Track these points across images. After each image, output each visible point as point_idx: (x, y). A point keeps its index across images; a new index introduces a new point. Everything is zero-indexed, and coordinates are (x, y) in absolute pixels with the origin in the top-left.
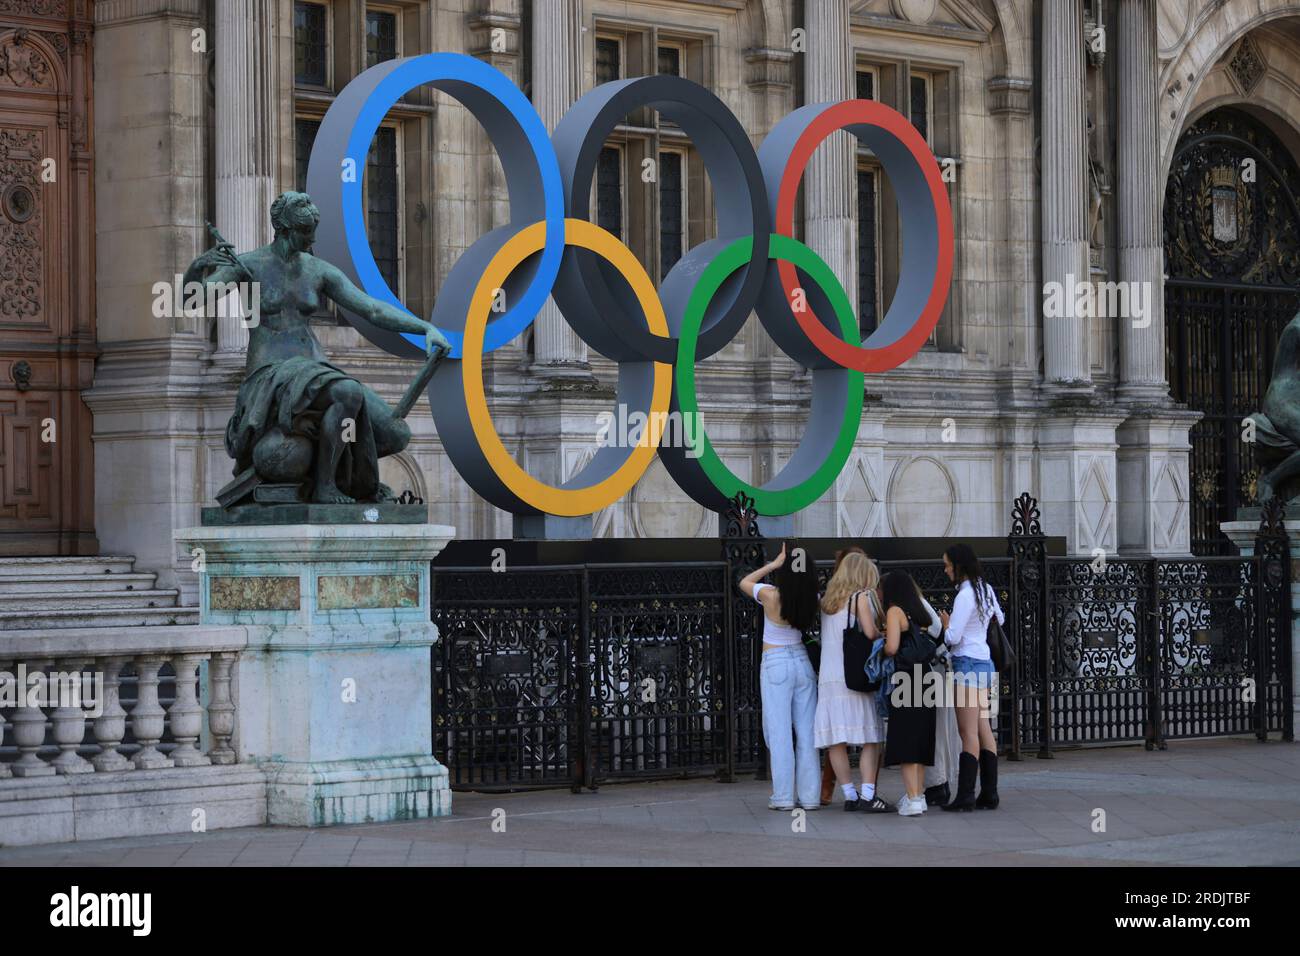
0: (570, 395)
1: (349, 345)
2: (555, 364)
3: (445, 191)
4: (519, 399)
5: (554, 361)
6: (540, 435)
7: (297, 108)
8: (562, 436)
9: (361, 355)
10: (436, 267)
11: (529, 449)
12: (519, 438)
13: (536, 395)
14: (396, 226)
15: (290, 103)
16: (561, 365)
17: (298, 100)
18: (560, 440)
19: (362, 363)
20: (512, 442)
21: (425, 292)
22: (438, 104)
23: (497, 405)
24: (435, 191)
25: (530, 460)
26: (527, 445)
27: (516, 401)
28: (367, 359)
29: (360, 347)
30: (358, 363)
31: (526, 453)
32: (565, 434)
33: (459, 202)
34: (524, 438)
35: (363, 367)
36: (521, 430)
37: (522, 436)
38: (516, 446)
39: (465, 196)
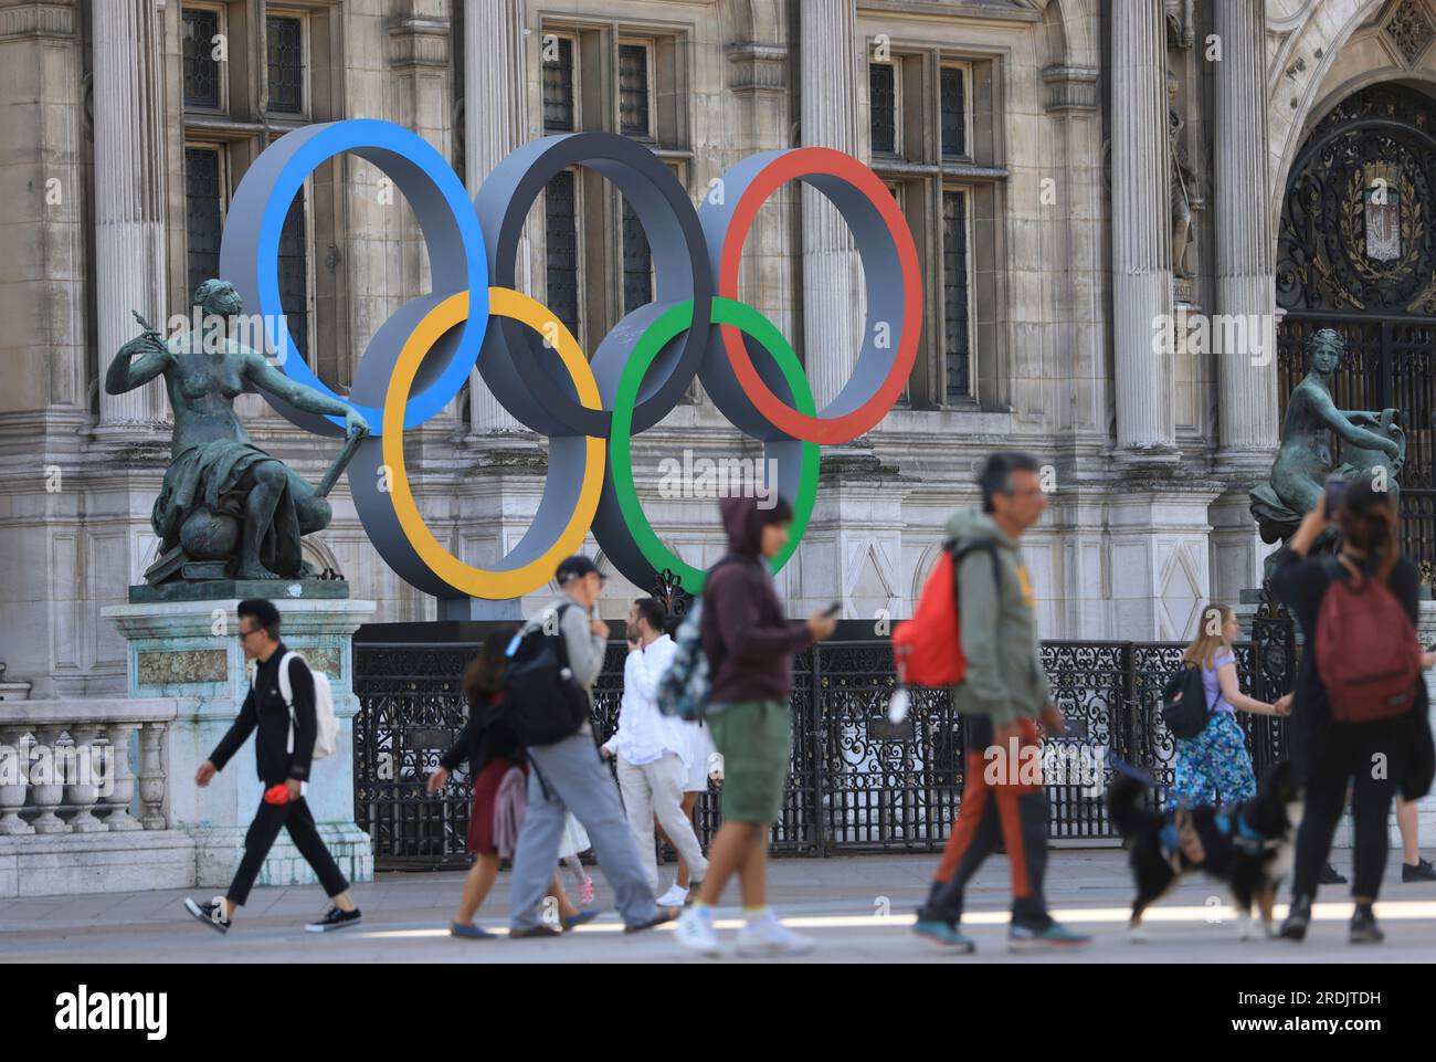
0: (513, 471)
1: (250, 415)
2: (495, 434)
3: (362, 230)
4: (452, 476)
5: (493, 430)
6: (478, 518)
7: (186, 136)
8: (504, 519)
9: (265, 426)
10: (352, 321)
11: (465, 536)
12: (454, 523)
13: (472, 471)
14: (304, 273)
15: (178, 131)
16: (502, 436)
17: (188, 128)
18: (501, 524)
19: (266, 436)
20: (444, 528)
21: (339, 351)
23: (427, 484)
24: (351, 230)
25: (466, 548)
26: (462, 531)
27: (449, 478)
28: (272, 431)
29: (263, 416)
30: (261, 436)
31: (461, 540)
32: (507, 517)
33: (378, 243)
34: (459, 523)
35: (268, 440)
36: (456, 513)
37: (456, 521)
38: (449, 532)
39: (386, 236)
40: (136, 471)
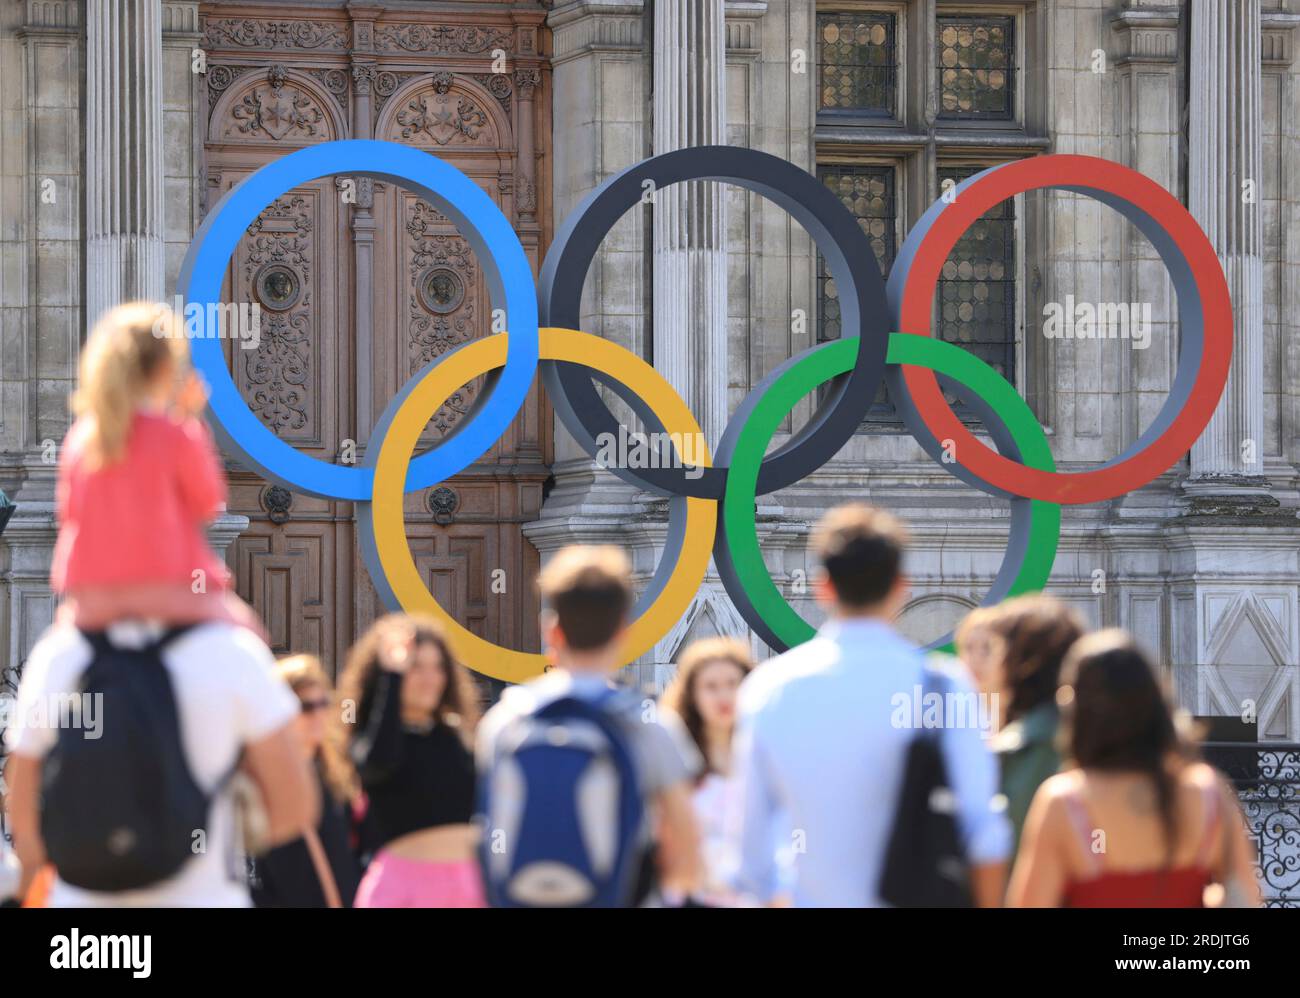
0: (1211, 520)
1: (901, 458)
2: (1204, 479)
3: (1067, 250)
4: (1154, 526)
5: (1204, 475)
6: (1182, 574)
7: (818, 151)
8: (1195, 577)
9: (917, 471)
10: (1051, 352)
11: (1176, 594)
12: (1162, 580)
13: (1181, 521)
14: (1013, 298)
15: (806, 147)
16: (1211, 481)
17: (818, 143)
18: (1193, 583)
19: (922, 482)
20: (1151, 585)
22: (1055, 134)
23: (1118, 535)
24: (1051, 250)
25: (1177, 609)
26: (1173, 589)
27: (1149, 529)
28: (930, 476)
29: (919, 460)
30: (915, 482)
31: (1173, 599)
32: (1200, 574)
33: (1092, 265)
34: (1168, 579)
35: (924, 487)
36: (1167, 568)
37: (1165, 577)
38: (1159, 589)
39: (1103, 256)
40: (653, 525)
